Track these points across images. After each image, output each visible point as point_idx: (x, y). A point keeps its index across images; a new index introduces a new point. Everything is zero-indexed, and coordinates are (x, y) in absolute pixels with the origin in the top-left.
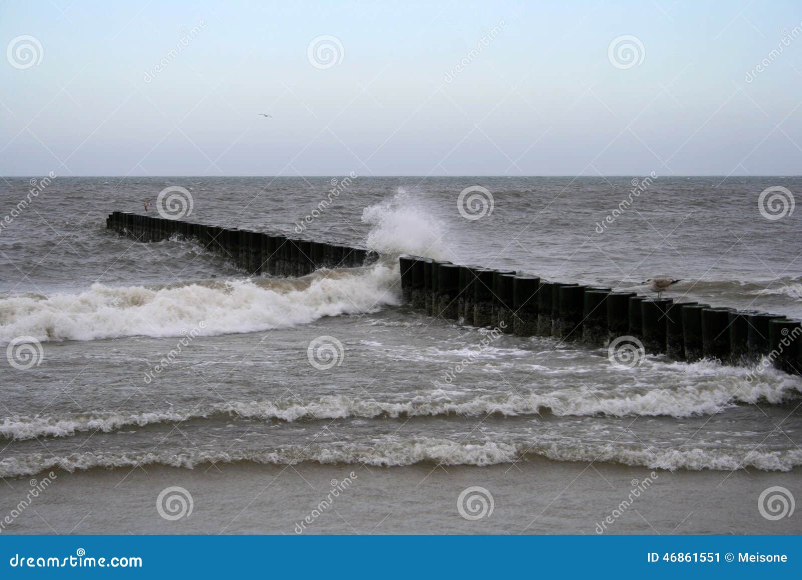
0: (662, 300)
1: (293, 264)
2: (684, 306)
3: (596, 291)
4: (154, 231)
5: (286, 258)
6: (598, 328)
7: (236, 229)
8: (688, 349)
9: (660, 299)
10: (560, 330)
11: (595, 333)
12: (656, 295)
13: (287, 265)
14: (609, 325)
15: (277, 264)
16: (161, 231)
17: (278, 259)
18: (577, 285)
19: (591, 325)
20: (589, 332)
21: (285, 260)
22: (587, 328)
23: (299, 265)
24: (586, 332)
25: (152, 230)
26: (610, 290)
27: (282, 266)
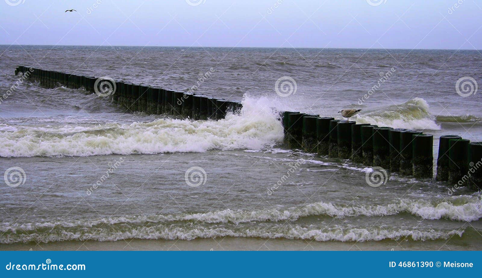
0: (349, 122)
1: (129, 99)
2: (363, 126)
3: (310, 117)
4: (44, 78)
5: (124, 95)
6: (311, 139)
7: (94, 77)
8: (364, 152)
9: (348, 122)
10: (289, 139)
11: (309, 142)
12: (346, 119)
13: (124, 99)
14: (318, 137)
15: (119, 99)
16: (48, 78)
17: (119, 96)
18: (299, 113)
19: (307, 137)
20: (306, 141)
21: (123, 96)
22: (305, 138)
23: (132, 100)
24: (304, 141)
25: (43, 78)
26: (318, 116)
27: (121, 100)
